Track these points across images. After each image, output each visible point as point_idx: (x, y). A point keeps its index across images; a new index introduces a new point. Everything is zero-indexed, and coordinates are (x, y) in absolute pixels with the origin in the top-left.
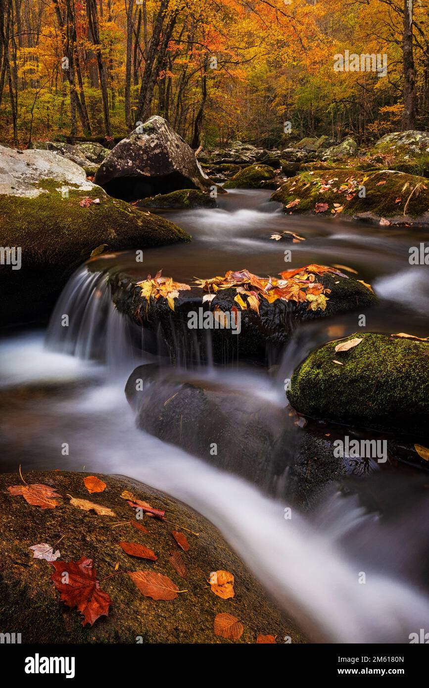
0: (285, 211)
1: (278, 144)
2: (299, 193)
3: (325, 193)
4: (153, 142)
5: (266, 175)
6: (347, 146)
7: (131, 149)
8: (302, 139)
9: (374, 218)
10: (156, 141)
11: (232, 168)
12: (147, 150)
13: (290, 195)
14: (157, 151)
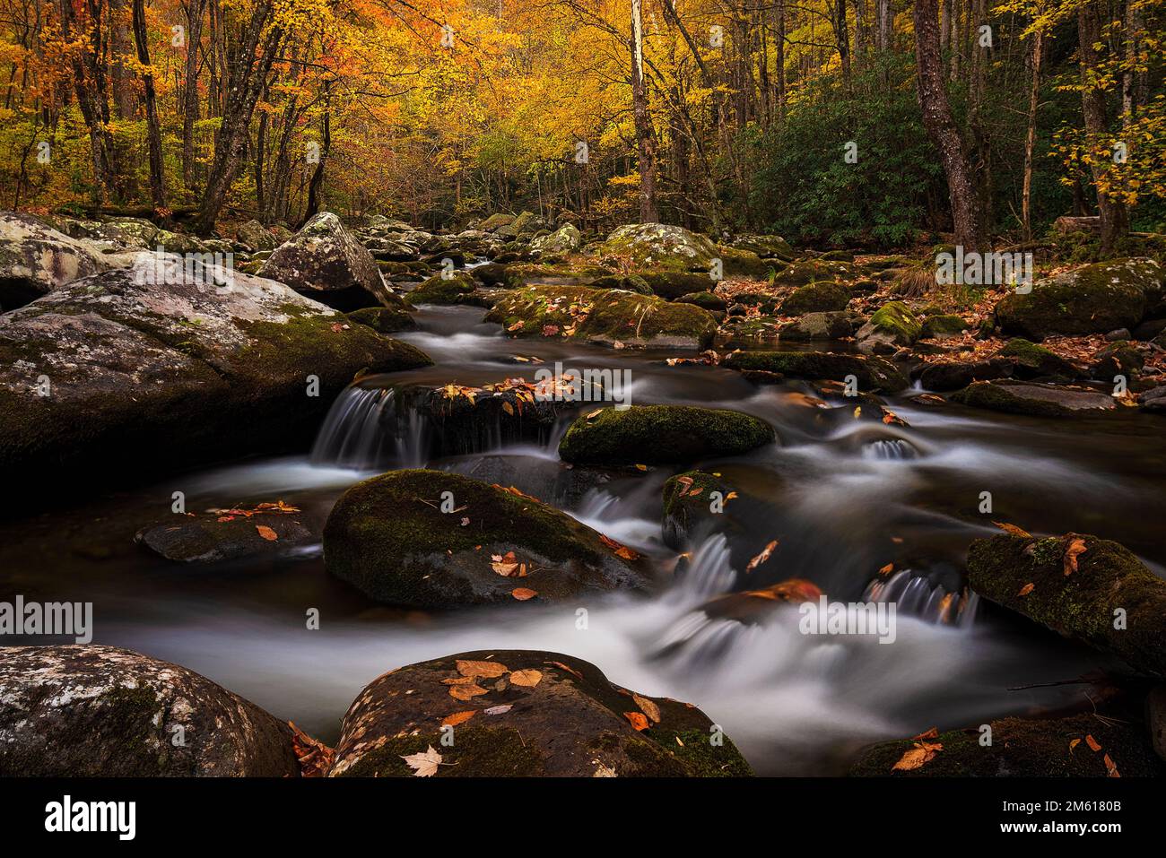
0: (507, 334)
1: (450, 221)
2: (520, 313)
3: (553, 313)
4: (327, 246)
5: (465, 285)
6: (566, 236)
7: (297, 256)
8: (490, 216)
9: (609, 341)
10: (331, 246)
11: (395, 268)
12: (318, 257)
13: (511, 315)
14: (333, 259)
